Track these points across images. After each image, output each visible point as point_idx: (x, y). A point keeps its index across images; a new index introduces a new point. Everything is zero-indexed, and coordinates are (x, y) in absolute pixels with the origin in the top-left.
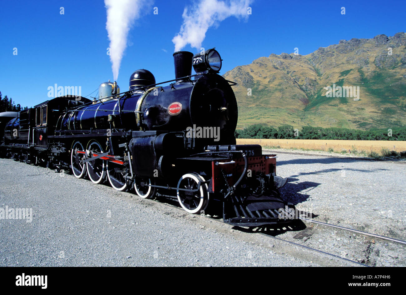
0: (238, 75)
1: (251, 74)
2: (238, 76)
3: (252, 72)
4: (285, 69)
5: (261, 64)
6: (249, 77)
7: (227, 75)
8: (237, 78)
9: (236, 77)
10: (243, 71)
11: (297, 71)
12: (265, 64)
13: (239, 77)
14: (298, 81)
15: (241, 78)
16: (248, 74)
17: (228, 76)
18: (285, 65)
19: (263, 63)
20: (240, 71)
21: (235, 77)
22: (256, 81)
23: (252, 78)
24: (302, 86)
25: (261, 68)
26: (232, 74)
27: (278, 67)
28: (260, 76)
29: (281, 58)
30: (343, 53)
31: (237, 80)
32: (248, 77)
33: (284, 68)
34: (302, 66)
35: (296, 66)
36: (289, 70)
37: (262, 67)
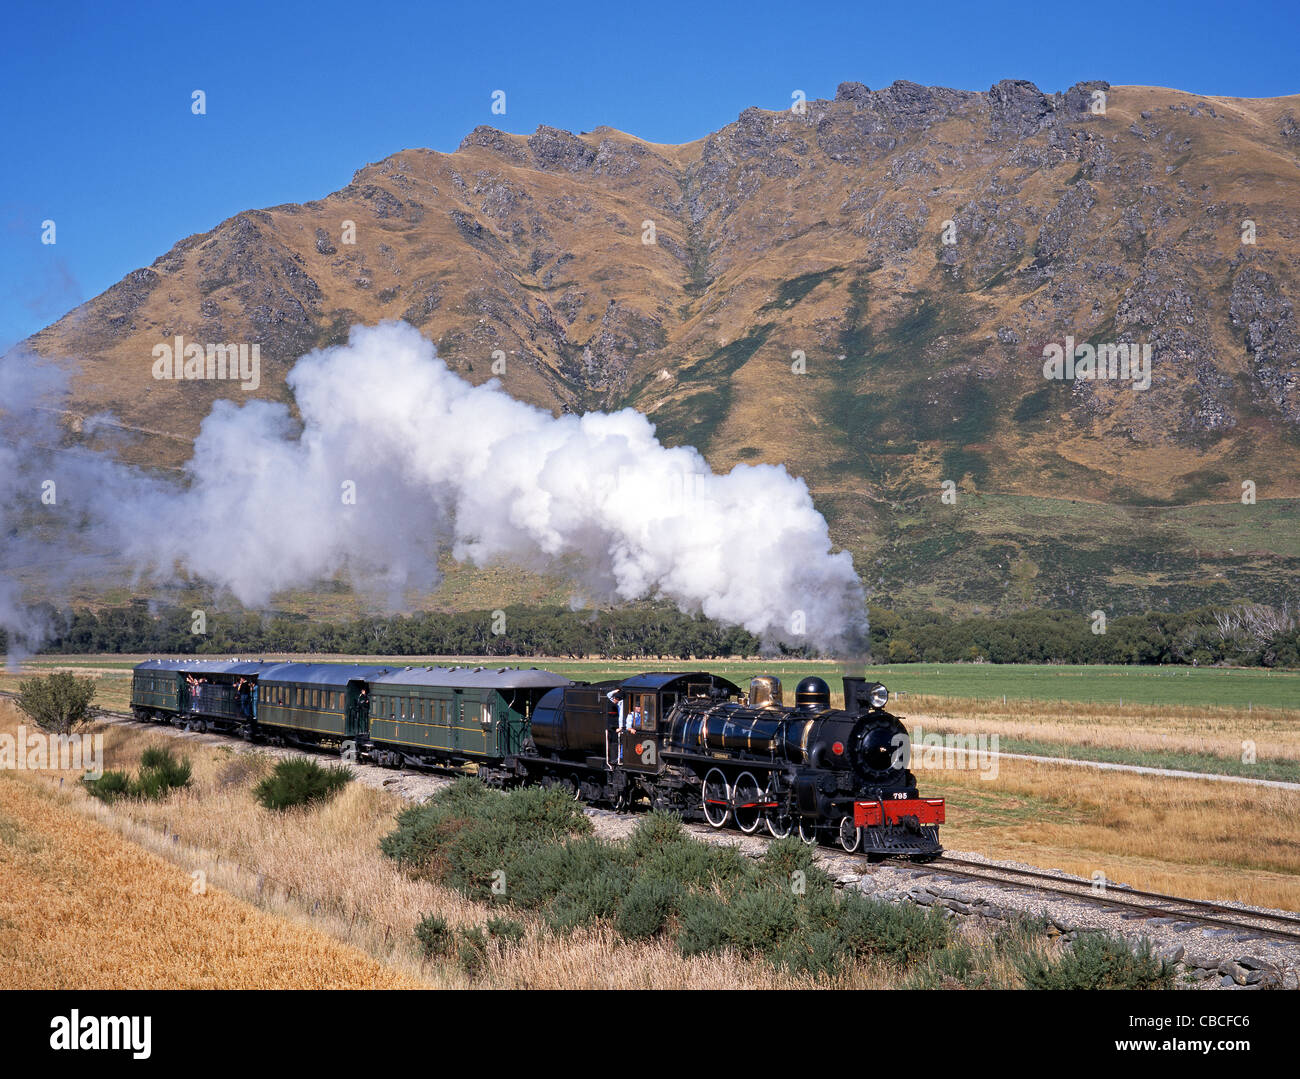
0: (233, 273)
1: (318, 269)
2: (231, 281)
3: (323, 251)
4: (524, 237)
5: (388, 198)
6: (295, 286)
7: (173, 269)
8: (223, 290)
9: (219, 285)
10: (266, 246)
11: (583, 259)
12: (414, 205)
13: (237, 286)
14: (571, 321)
15: (244, 294)
16: (293, 267)
17: (177, 275)
18: (529, 212)
19: (402, 196)
20: (252, 246)
21: (213, 285)
22: (334, 313)
23: (314, 291)
24: (581, 348)
25: (384, 227)
26: (200, 263)
27: (490, 223)
28: (359, 284)
29: (532, 157)
30: (845, 159)
31: (222, 305)
32: (287, 286)
33: (523, 232)
34: (623, 225)
35: (589, 223)
36: (546, 247)
37: (391, 221)
